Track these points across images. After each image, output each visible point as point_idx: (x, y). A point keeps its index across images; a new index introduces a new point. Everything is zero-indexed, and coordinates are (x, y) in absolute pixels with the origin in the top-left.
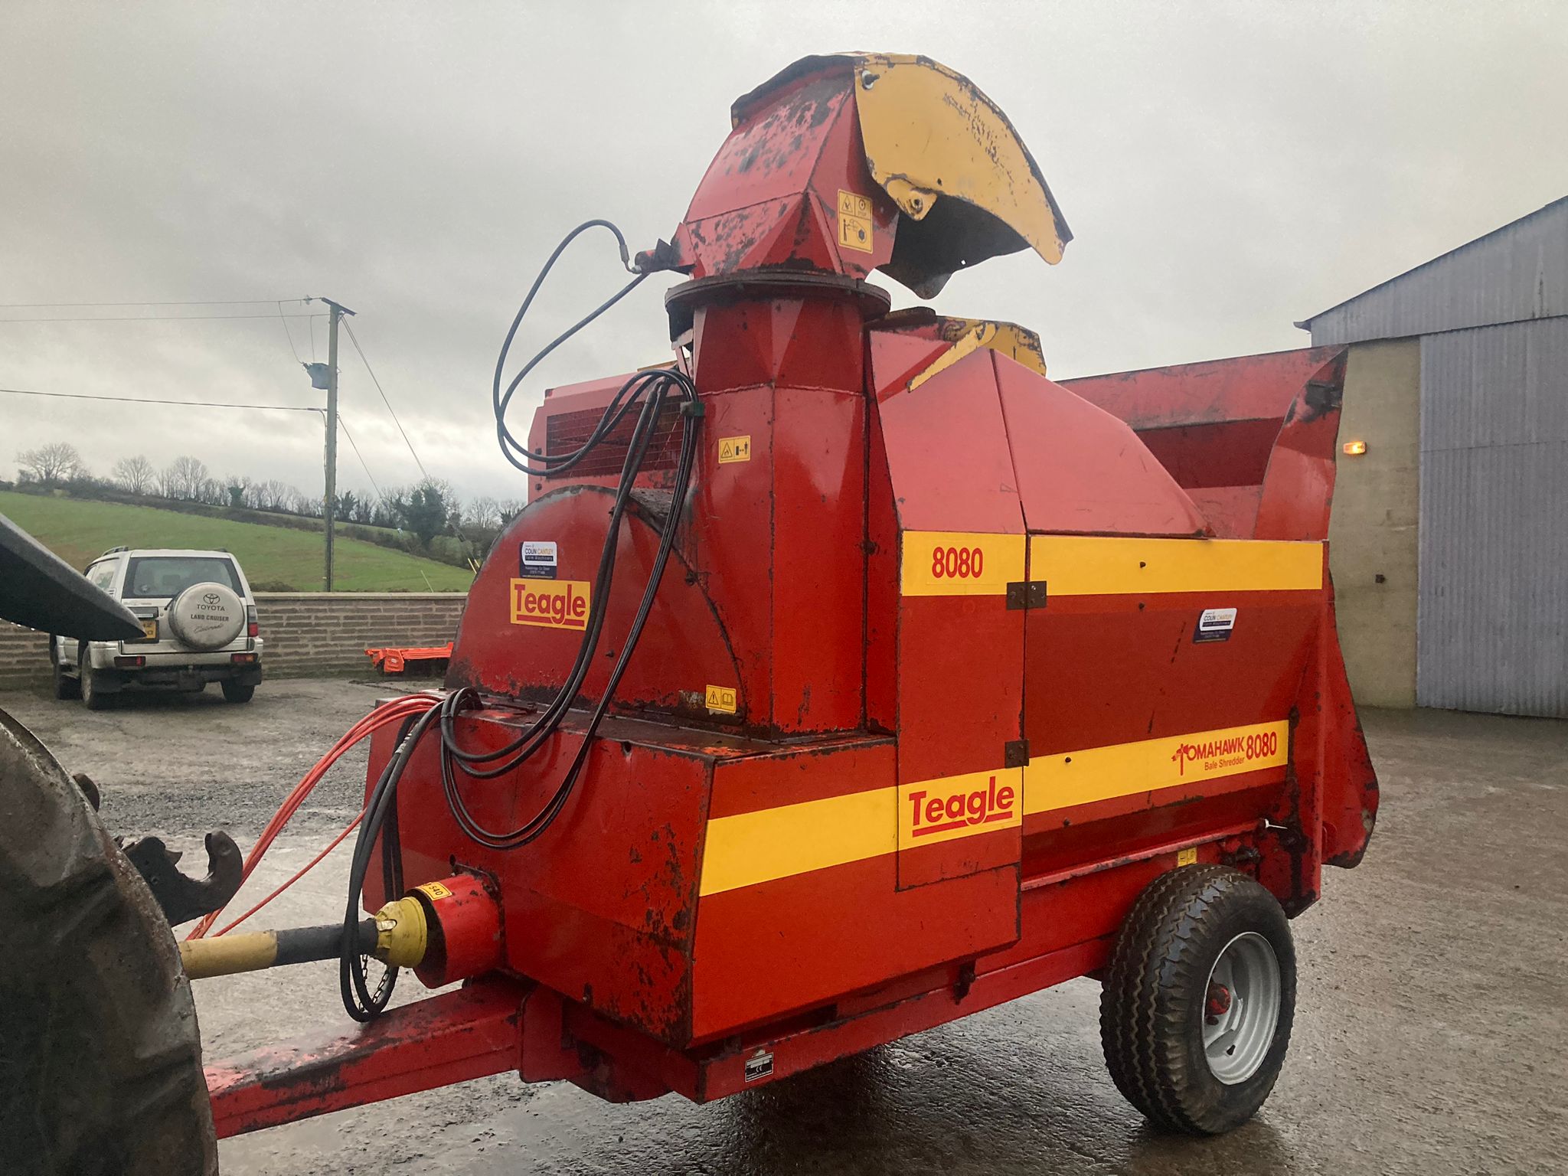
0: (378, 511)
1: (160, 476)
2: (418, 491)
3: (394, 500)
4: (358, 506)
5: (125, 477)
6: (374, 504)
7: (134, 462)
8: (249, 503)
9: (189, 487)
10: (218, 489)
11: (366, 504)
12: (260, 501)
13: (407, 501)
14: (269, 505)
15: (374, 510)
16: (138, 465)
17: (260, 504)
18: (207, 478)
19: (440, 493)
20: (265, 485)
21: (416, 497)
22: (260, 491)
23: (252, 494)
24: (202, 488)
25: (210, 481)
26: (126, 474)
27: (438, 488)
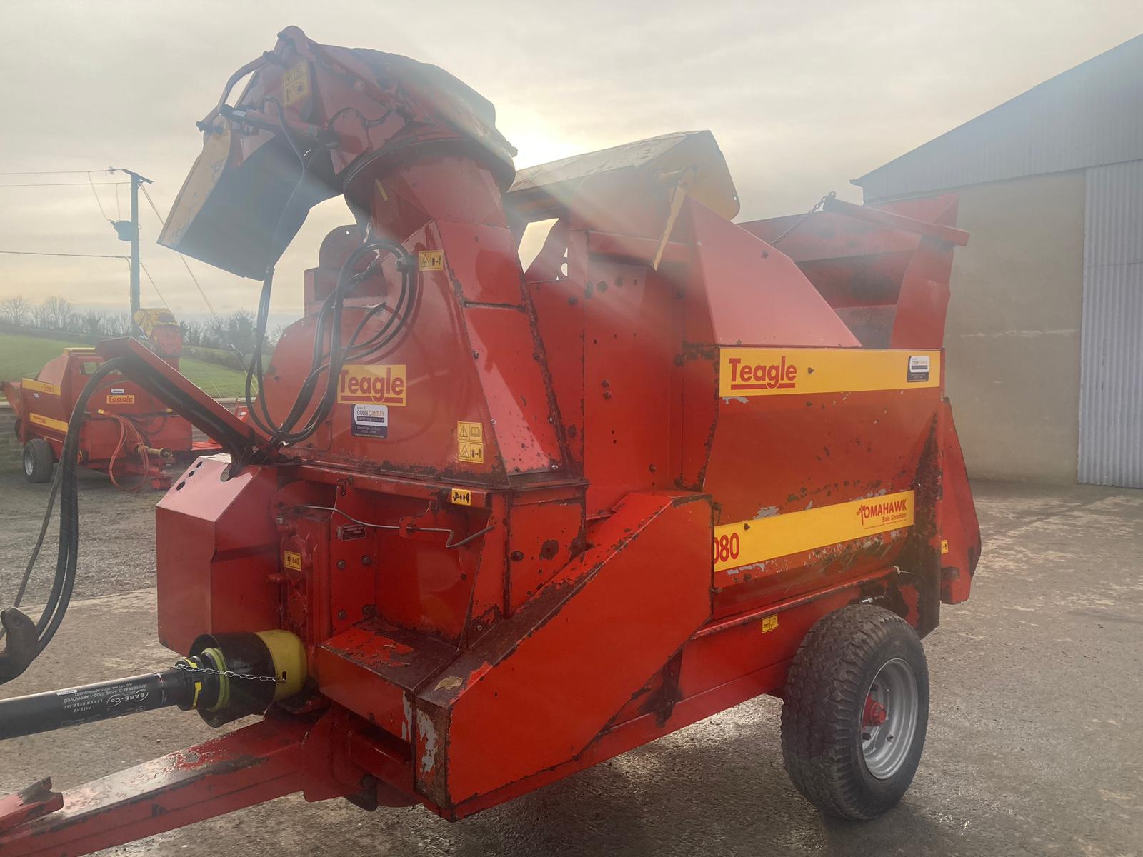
0: (205, 336)
1: (34, 311)
2: (233, 321)
3: (215, 328)
4: (190, 332)
5: (7, 312)
6: (202, 331)
7: (14, 301)
8: (105, 332)
9: (57, 319)
10: (80, 321)
11: (196, 331)
12: (114, 329)
13: (225, 327)
14: (122, 332)
15: (202, 334)
16: (16, 303)
17: (114, 332)
18: (72, 312)
19: (250, 321)
20: (117, 318)
21: (232, 324)
22: (113, 322)
23: (107, 324)
24: (68, 320)
25: (74, 315)
26: (8, 310)
27: (249, 317)
